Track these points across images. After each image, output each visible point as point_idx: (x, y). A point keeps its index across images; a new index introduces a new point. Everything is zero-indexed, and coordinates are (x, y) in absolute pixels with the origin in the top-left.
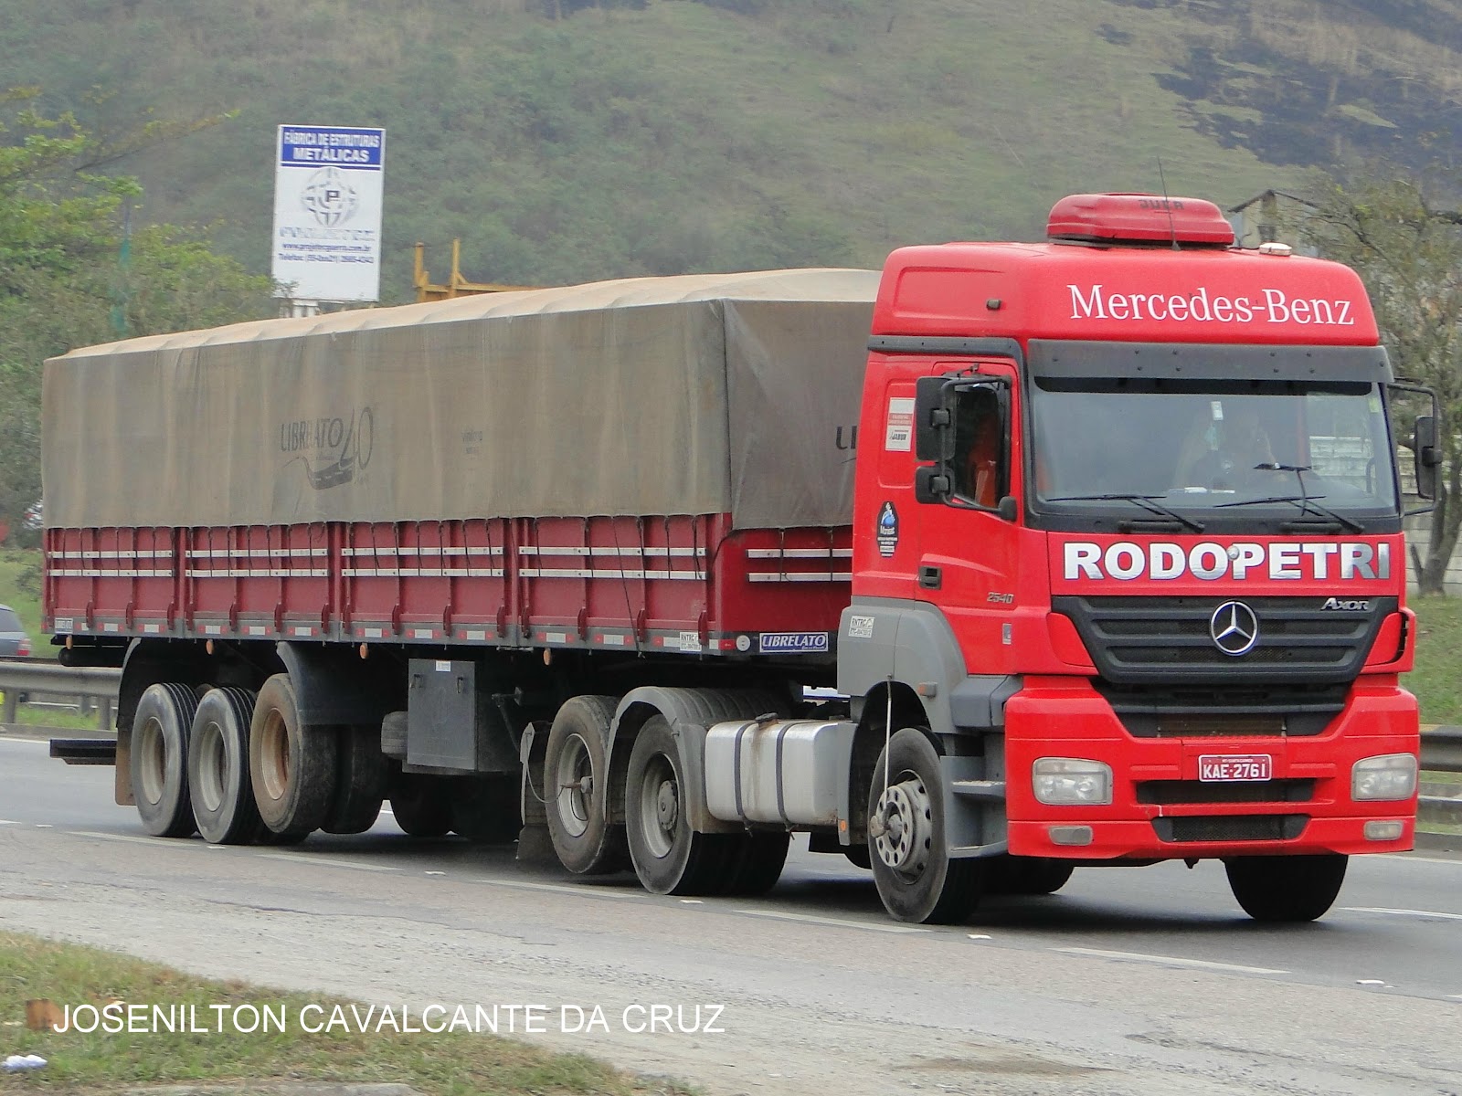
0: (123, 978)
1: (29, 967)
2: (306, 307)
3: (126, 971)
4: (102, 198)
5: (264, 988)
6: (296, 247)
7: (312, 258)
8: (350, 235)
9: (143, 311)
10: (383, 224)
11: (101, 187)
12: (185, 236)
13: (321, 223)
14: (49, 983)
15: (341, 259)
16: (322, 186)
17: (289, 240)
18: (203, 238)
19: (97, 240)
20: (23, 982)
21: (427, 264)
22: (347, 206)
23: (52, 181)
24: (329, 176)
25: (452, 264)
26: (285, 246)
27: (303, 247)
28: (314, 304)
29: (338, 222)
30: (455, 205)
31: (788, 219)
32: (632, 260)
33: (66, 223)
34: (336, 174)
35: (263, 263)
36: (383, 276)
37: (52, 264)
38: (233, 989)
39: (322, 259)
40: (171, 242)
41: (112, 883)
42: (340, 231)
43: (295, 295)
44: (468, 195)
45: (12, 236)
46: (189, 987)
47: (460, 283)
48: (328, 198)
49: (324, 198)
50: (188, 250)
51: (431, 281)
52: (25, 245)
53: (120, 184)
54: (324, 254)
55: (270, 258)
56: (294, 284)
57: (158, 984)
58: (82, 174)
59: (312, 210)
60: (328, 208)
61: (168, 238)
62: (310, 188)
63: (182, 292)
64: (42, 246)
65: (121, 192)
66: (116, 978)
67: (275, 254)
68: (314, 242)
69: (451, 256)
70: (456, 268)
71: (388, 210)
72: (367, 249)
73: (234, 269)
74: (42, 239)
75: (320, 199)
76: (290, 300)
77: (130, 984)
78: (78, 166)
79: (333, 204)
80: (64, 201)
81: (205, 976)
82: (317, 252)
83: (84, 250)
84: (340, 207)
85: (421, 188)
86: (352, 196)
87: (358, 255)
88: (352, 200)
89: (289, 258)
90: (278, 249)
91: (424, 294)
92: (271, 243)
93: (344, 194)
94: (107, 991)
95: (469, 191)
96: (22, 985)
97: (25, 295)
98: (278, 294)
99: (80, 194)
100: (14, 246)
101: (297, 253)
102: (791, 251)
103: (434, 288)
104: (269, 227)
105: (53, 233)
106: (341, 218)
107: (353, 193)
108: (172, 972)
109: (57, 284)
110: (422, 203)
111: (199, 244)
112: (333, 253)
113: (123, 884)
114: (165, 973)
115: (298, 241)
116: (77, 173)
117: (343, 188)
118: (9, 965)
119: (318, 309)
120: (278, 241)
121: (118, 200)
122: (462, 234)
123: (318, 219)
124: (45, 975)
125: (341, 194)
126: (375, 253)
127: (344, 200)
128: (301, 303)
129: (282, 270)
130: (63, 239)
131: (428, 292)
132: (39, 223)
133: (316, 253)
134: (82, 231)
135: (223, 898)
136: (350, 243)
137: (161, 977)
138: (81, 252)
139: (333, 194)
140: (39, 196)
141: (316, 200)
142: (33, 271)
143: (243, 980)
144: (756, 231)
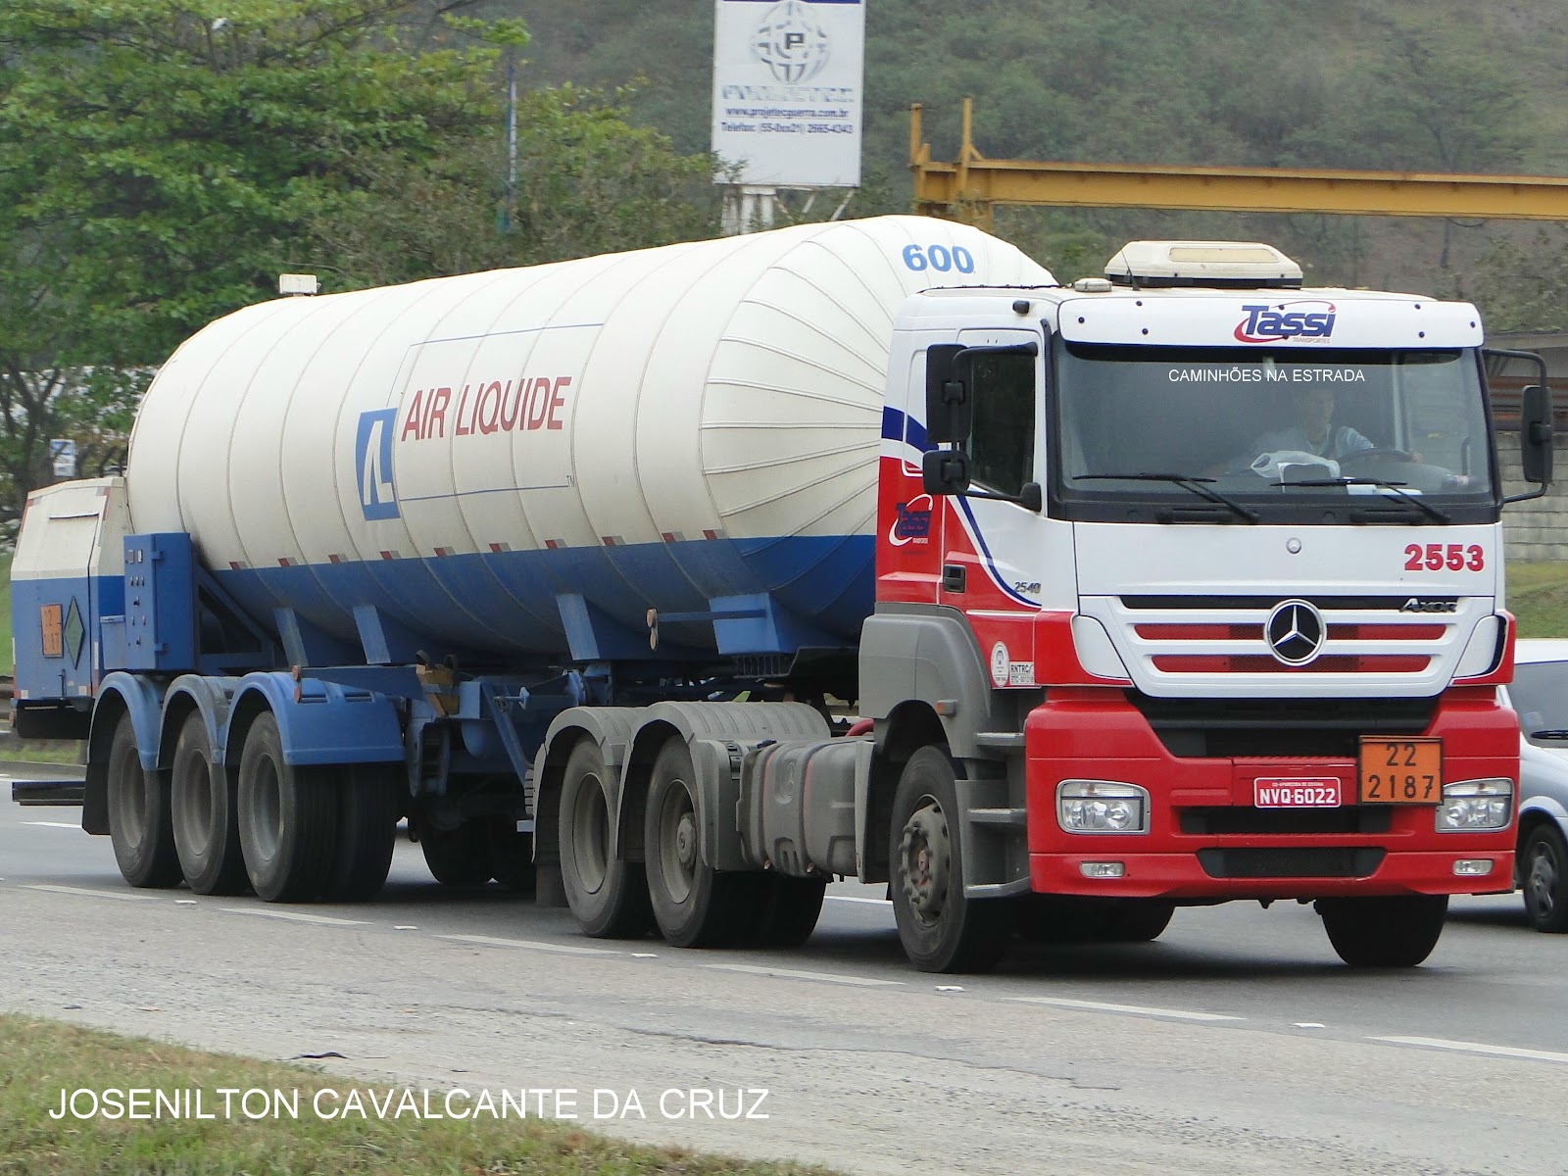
0: (517, 1145)
1: (387, 1132)
2: (759, 196)
3: (521, 1136)
4: (476, 51)
5: (712, 1157)
6: (745, 112)
7: (767, 128)
8: (819, 96)
9: (535, 207)
10: (866, 77)
11: (474, 34)
12: (591, 101)
13: (778, 79)
14: (413, 1154)
15: (807, 128)
16: (780, 27)
17: (734, 102)
18: (616, 103)
19: (471, 109)
20: (379, 1153)
21: (927, 133)
22: (815, 54)
23: (407, 28)
24: (790, 14)
25: (962, 132)
26: (729, 112)
27: (754, 113)
28: (771, 192)
29: (800, 80)
30: (967, 50)
31: (1430, 60)
32: (1213, 122)
33: (426, 85)
34: (799, 10)
35: (697, 136)
36: (867, 150)
37: (410, 142)
38: (668, 1160)
39: (780, 129)
40: (571, 109)
41: (500, 1006)
42: (806, 89)
43: (744, 180)
44: (984, 36)
45: (353, 104)
46: (608, 1158)
47: (973, 158)
48: (789, 43)
49: (782, 45)
50: (595, 120)
51: (933, 158)
52: (372, 116)
53: (500, 29)
54: (785, 122)
55: (709, 128)
56: (742, 164)
57: (565, 1154)
58: (448, 17)
59: (765, 61)
60: (788, 57)
61: (567, 104)
62: (762, 31)
63: (588, 180)
64: (394, 117)
65: (501, 41)
66: (507, 1145)
67: (716, 123)
68: (771, 106)
69: (961, 120)
70: (967, 137)
71: (874, 58)
72: (844, 114)
73: (658, 146)
74: (395, 108)
75: (777, 47)
76: (738, 187)
77: (526, 1154)
78: (442, 5)
79: (796, 52)
80: (425, 55)
81: (630, 1141)
82: (777, 120)
83: (452, 122)
84: (806, 55)
85: (918, 26)
86: (822, 41)
87: (831, 122)
88: (821, 46)
89: (736, 128)
90: (719, 116)
91: (923, 176)
92: (710, 107)
93: (811, 38)
94: (496, 1164)
95: (984, 30)
96: (375, 1156)
97: (373, 186)
98: (720, 178)
99: (442, 45)
100: (356, 118)
101: (747, 121)
102: (1434, 103)
103: (938, 167)
104: (706, 85)
105: (409, 98)
106: (806, 74)
107: (823, 36)
108: (586, 1137)
109: (416, 170)
110: (918, 47)
111: (611, 111)
112: (796, 120)
113: (515, 1008)
114: (575, 1138)
115: (748, 104)
116: (442, 15)
117: (810, 30)
118: (359, 1129)
119: (776, 199)
120: (721, 106)
121: (497, 52)
122: (977, 89)
123: (774, 73)
124: (408, 1143)
125: (807, 39)
126: (855, 119)
127: (811, 47)
128: (753, 191)
129: (726, 145)
130: (425, 107)
131: (928, 173)
132: (388, 86)
133: (773, 121)
134: (450, 94)
135: (655, 1027)
136: (820, 106)
137: (570, 1143)
138: (448, 126)
139: (795, 38)
140: (389, 48)
141: (773, 47)
142: (384, 153)
143: (684, 1146)
144: (1384, 78)
